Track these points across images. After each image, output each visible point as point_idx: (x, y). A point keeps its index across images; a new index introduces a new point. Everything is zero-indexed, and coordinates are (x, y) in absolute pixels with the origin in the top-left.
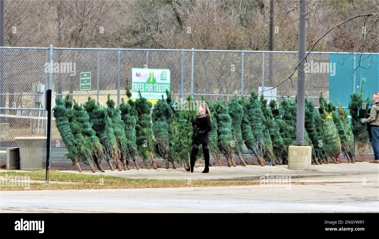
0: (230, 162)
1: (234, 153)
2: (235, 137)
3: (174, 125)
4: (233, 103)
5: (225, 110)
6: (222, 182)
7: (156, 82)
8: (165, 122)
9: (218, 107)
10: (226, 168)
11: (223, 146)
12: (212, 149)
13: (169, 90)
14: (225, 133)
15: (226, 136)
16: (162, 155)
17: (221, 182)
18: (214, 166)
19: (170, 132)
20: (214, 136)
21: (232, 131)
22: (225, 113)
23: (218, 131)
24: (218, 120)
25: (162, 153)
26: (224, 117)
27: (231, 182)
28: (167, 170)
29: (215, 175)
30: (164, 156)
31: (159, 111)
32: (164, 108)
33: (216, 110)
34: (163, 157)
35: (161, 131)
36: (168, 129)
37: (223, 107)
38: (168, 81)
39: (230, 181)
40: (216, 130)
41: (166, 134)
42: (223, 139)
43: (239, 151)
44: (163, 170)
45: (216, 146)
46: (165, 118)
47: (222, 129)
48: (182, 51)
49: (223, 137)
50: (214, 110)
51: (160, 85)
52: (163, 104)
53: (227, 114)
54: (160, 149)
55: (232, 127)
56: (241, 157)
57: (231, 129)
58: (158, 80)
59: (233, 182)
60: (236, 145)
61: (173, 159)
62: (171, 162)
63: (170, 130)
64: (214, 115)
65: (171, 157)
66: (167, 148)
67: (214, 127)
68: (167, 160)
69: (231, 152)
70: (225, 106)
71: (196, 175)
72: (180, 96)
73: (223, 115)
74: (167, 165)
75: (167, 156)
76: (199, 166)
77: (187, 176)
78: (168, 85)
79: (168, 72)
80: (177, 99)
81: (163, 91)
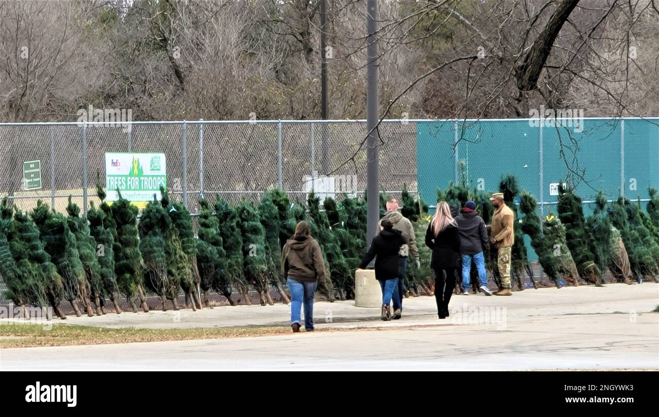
0: (263, 298)
1: (270, 284)
2: (271, 259)
3: (174, 241)
4: (266, 205)
5: (254, 216)
6: (252, 329)
7: (143, 174)
8: (160, 237)
9: (242, 211)
10: (257, 308)
11: (252, 272)
12: (234, 278)
13: (164, 186)
16: (157, 290)
17: (249, 329)
18: (238, 304)
19: (168, 253)
20: (237, 258)
21: (266, 248)
22: (254, 221)
23: (243, 249)
24: (244, 231)
25: (156, 285)
26: (252, 226)
27: (266, 329)
28: (165, 312)
29: (242, 318)
30: (160, 291)
31: (150, 220)
32: (157, 215)
33: (240, 216)
34: (158, 292)
35: (155, 252)
36: (165, 247)
37: (251, 210)
38: (163, 171)
39: (264, 329)
40: (241, 247)
41: (162, 256)
42: (252, 262)
43: (278, 279)
44: (158, 314)
45: (240, 273)
46: (160, 230)
48: (184, 123)
49: (252, 258)
50: (237, 215)
51: (150, 178)
52: (156, 208)
53: (257, 222)
54: (153, 280)
55: (265, 242)
56: (281, 289)
57: (265, 245)
58: (147, 171)
59: (270, 329)
60: (273, 271)
61: (173, 294)
62: (170, 301)
63: (167, 248)
64: (238, 223)
65: (170, 292)
66: (165, 278)
67: (238, 243)
68: (164, 297)
69: (266, 282)
70: (254, 209)
71: (211, 320)
72: (182, 196)
73: (251, 223)
74: (165, 306)
75: (164, 290)
76: (215, 306)
77: (196, 322)
78: (163, 178)
79: (162, 157)
80: (178, 199)
81: (155, 188)
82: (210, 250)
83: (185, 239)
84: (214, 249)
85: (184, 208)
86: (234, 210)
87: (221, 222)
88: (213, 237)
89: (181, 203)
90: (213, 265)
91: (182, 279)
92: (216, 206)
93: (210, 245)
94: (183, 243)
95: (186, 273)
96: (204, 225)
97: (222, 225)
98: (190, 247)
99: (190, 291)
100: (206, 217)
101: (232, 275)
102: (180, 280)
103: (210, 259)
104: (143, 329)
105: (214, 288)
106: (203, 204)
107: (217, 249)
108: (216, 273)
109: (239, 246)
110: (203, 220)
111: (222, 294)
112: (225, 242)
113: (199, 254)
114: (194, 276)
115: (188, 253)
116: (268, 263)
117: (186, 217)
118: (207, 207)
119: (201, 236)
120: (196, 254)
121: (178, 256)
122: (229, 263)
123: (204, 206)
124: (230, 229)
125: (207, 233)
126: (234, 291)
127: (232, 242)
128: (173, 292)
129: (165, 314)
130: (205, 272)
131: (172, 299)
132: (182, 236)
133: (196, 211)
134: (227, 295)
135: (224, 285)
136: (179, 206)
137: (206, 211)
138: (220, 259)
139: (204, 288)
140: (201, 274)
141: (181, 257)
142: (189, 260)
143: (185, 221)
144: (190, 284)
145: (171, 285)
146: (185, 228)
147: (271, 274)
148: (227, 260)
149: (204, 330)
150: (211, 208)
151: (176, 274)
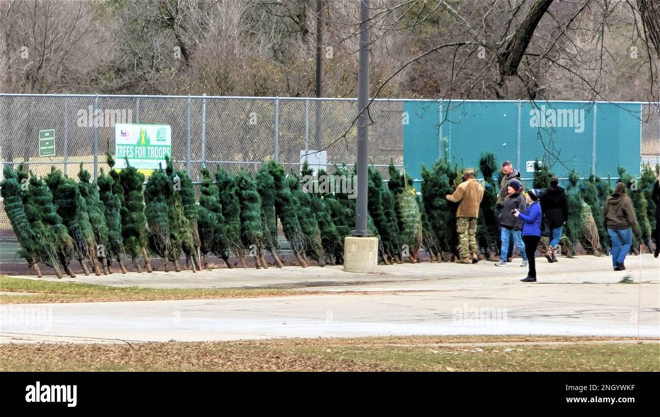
0: (258, 261)
1: (265, 249)
2: (266, 225)
3: (177, 207)
4: (263, 175)
5: (252, 185)
6: (247, 291)
7: (150, 144)
8: (164, 203)
9: (241, 181)
10: (253, 271)
11: (248, 238)
12: (232, 243)
13: (169, 155)
14: (251, 218)
15: (253, 223)
16: (160, 252)
17: (245, 291)
18: (235, 267)
19: (171, 218)
20: (236, 224)
21: (262, 215)
22: (251, 190)
23: (241, 216)
24: (242, 199)
25: (159, 248)
26: (249, 195)
27: (261, 291)
28: (167, 273)
29: (238, 281)
30: (163, 253)
31: (156, 186)
32: (162, 182)
33: (239, 185)
34: (161, 254)
35: (159, 217)
36: (168, 213)
37: (249, 180)
38: (169, 142)
39: (259, 291)
40: (238, 214)
41: (165, 221)
42: (248, 228)
43: (273, 245)
44: (160, 274)
45: (238, 238)
46: (164, 197)
47: (248, 213)
48: (188, 98)
49: (249, 225)
50: (236, 184)
51: (157, 148)
52: (161, 176)
53: (254, 190)
54: (157, 243)
55: (261, 211)
56: (275, 254)
57: (261, 213)
58: (153, 141)
59: (264, 291)
60: (267, 236)
61: (175, 257)
62: (172, 262)
63: (170, 214)
64: (236, 192)
65: (173, 254)
66: (168, 241)
67: (236, 210)
68: (167, 259)
69: (261, 247)
70: (252, 179)
71: (210, 281)
72: (185, 164)
73: (249, 192)
74: (167, 267)
75: (167, 252)
76: (213, 268)
77: (196, 282)
78: (168, 148)
79: (168, 129)
80: (181, 168)
81: (161, 157)
82: (210, 216)
83: (187, 205)
84: (213, 215)
85: (187, 177)
86: (233, 179)
87: (221, 190)
88: (213, 204)
89: (184, 172)
90: (212, 230)
91: (184, 243)
92: (216, 175)
93: (210, 211)
94: (185, 209)
95: (187, 237)
96: (206, 193)
97: (222, 193)
98: (192, 213)
99: (191, 254)
100: (207, 185)
101: (230, 240)
102: (181, 243)
103: (210, 225)
104: (147, 289)
105: (213, 251)
106: (205, 173)
107: (217, 215)
108: (215, 238)
109: (237, 213)
110: (205, 188)
111: (220, 258)
112: (224, 209)
113: (200, 219)
114: (194, 240)
115: (189, 218)
116: (264, 229)
117: (189, 184)
118: (208, 176)
119: (202, 203)
120: (197, 220)
121: (180, 221)
122: (227, 229)
123: (206, 175)
124: (229, 197)
125: (208, 200)
126: (231, 255)
127: (230, 209)
128: (174, 254)
129: (167, 274)
130: (205, 237)
131: (174, 261)
132: (184, 202)
133: (198, 179)
134: (225, 258)
135: (223, 249)
136: (182, 174)
137: (207, 180)
138: (219, 225)
139: (204, 251)
140: (202, 238)
141: (183, 222)
142: (190, 225)
143: (187, 188)
144: (190, 247)
145: (173, 248)
146: (187, 195)
147: (266, 239)
148: (226, 226)
149: (203, 291)
150: (212, 177)
151: (178, 238)
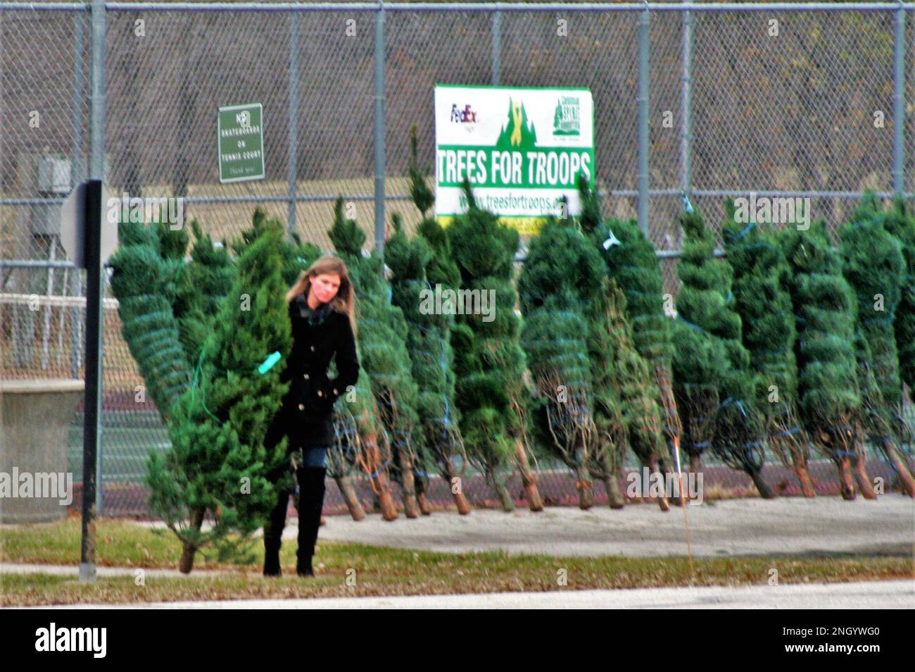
0: (849, 479)
1: (867, 441)
2: (871, 375)
3: (613, 323)
4: (862, 229)
5: (827, 259)
6: (819, 563)
7: (537, 145)
8: (575, 312)
9: (796, 247)
10: (834, 508)
11: (819, 411)
12: (772, 427)
13: (588, 172)
14: (826, 355)
15: (834, 369)
16: (566, 453)
17: (813, 563)
18: (781, 495)
19: (594, 354)
20: (782, 370)
21: (859, 345)
22: (827, 272)
23: (796, 349)
24: (799, 301)
25: (563, 442)
26: (822, 287)
27: (857, 564)
28: (585, 513)
29: (790, 534)
30: (574, 456)
31: (551, 265)
32: (570, 253)
33: (790, 260)
34: (569, 460)
35: (560, 351)
36: (588, 342)
37: (819, 243)
38: (586, 138)
39: (851, 562)
40: (790, 343)
41: (580, 363)
42: (819, 384)
43: (890, 431)
44: (567, 516)
45: (788, 411)
46: (577, 294)
47: (817, 340)
48: (641, 10)
49: (820, 375)
50: (782, 256)
51: (553, 155)
52: (567, 236)
53: (835, 274)
54: (556, 428)
55: (856, 330)
56: (896, 457)
57: (854, 338)
58: (545, 137)
59: (866, 563)
60: (875, 407)
61: (609, 466)
62: (600, 482)
63: (594, 343)
64: (783, 280)
65: (602, 459)
66: (586, 421)
67: (783, 331)
68: (585, 473)
69: (855, 436)
70: (829, 242)
71: (708, 536)
72: (634, 202)
73: (820, 278)
74: (586, 494)
75: (584, 453)
76: (719, 498)
77: (669, 539)
78: (586, 156)
79: (584, 100)
80: (622, 213)
81: (564, 181)
82: (709, 351)
83: (642, 319)
84: (718, 347)
85: (641, 236)
86: (773, 243)
87: (738, 275)
88: (716, 317)
89: (633, 222)
90: (715, 389)
91: (633, 426)
92: (725, 232)
93: (709, 335)
94: (636, 328)
95: (643, 410)
96: (695, 283)
97: (742, 281)
98: (654, 340)
99: (654, 457)
100: (698, 261)
101: (766, 417)
102: (627, 429)
103: (707, 374)
104: (529, 558)
105: (717, 448)
106: (693, 226)
107: (727, 347)
108: (724, 410)
109: (786, 340)
110: (691, 268)
111: (738, 468)
112: (747, 328)
113: (680, 359)
114: (663, 418)
115: (649, 356)
116: (864, 385)
117: (646, 259)
118: (700, 235)
119: (685, 311)
120: (670, 360)
121: (621, 364)
122: (759, 385)
123: (694, 232)
124: (762, 295)
125: (702, 304)
126: (769, 458)
127: (766, 327)
128: (607, 460)
129: (587, 518)
130: (694, 408)
131: (605, 479)
132: (632, 309)
133: (672, 245)
134: (752, 470)
135: (745, 442)
136: (625, 229)
137: (698, 245)
138: (734, 375)
139: (691, 451)
140: (684, 412)
141: (630, 366)
142: (651, 374)
143: (642, 270)
144: (653, 440)
145: (603, 440)
146: (641, 289)
147: (872, 415)
148: (752, 376)
149: (691, 563)
150: (713, 237)
151: (618, 413)
